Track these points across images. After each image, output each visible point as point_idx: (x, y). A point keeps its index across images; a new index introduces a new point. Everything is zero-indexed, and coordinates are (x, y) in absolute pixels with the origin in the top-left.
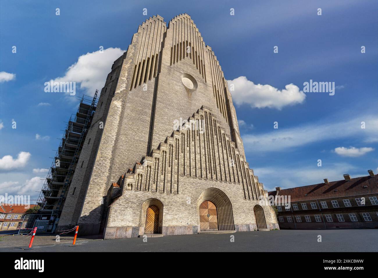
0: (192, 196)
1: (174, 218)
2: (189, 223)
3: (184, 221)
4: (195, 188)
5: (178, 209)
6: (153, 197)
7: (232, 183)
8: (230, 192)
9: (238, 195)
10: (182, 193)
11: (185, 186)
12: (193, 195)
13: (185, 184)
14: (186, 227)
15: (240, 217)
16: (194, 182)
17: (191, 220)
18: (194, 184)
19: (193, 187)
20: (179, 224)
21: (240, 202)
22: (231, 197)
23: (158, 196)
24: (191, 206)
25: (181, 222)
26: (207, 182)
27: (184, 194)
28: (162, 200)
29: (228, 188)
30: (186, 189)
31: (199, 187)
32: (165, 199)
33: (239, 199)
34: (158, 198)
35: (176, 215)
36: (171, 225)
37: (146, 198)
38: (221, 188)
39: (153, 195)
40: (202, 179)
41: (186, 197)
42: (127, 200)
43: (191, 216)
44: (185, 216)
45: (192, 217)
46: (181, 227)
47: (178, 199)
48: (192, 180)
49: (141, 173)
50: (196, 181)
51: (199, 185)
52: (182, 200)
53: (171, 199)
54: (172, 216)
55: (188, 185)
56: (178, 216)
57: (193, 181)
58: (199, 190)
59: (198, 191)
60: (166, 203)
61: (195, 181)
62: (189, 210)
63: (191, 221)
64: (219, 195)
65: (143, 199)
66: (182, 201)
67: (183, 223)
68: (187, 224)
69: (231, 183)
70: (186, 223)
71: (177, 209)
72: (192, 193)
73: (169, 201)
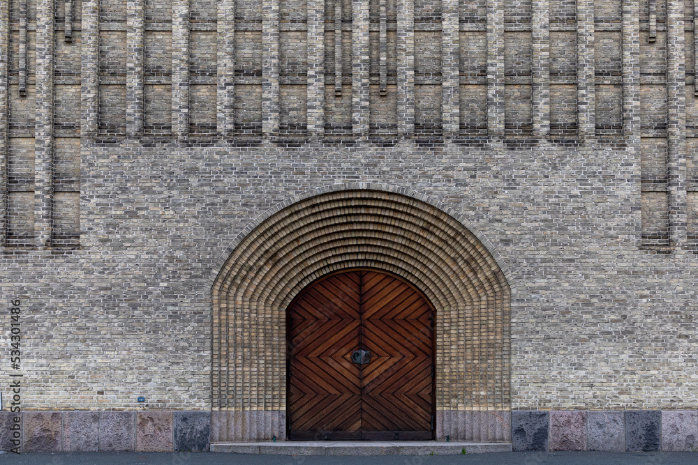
0: (179, 254)
1: (54, 373)
2: (153, 398)
3: (121, 389)
4: (199, 208)
5: (79, 329)
7: (543, 144)
8: (502, 207)
9: (585, 223)
10: (104, 241)
11: (128, 201)
12: (186, 248)
13: (124, 190)
14: (128, 415)
15: (579, 367)
16: (192, 171)
17: (167, 385)
18: (194, 181)
19: (184, 198)
20: (89, 401)
21: (599, 268)
22: (507, 242)
24: (170, 308)
25: (101, 393)
26: (306, 157)
27: (119, 247)
29: (490, 183)
30: (133, 214)
31: (238, 198)
33: (594, 246)
35: (66, 357)
36: (38, 405)
38: (422, 183)
40: (256, 144)
41: (130, 261)
43: (165, 364)
44: (123, 360)
45: (175, 367)
46: (96, 417)
47: (80, 274)
48: (178, 155)
50: (211, 162)
51: (228, 181)
52: (102, 280)
53: (33, 279)
54: (44, 361)
55: (148, 191)
56: (79, 361)
57: (189, 162)
58: (232, 216)
59: (225, 221)
61: (201, 165)
62: (156, 329)
63: (161, 388)
64: (423, 229)
66: (104, 285)
67: (110, 396)
68: (141, 400)
69: (533, 143)
70: (135, 396)
71: (73, 330)
72: (175, 239)
73: (22, 289)
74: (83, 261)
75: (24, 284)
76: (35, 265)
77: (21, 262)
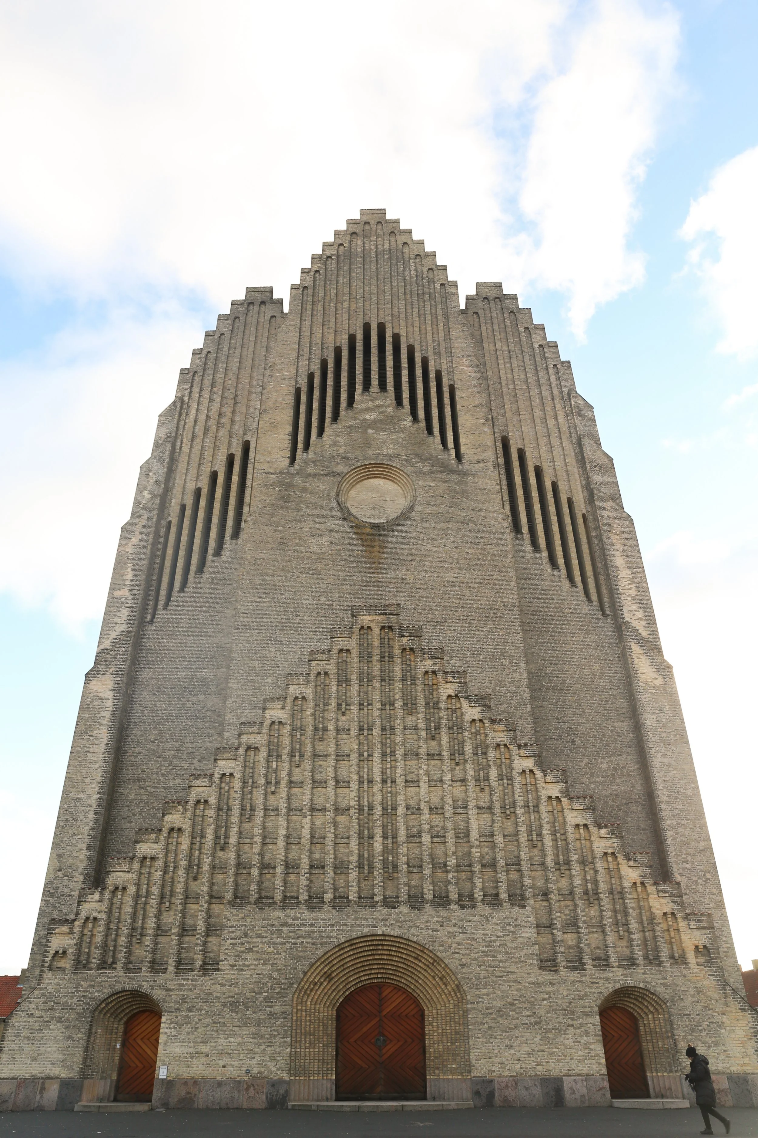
0: (275, 975)
1: (197, 1053)
2: (255, 1071)
3: (236, 1064)
4: (288, 946)
5: (214, 1023)
6: (130, 987)
7: (480, 906)
8: (459, 944)
9: (507, 953)
10: (233, 966)
11: (248, 942)
12: (279, 971)
13: (246, 935)
14: (239, 1082)
15: (510, 1047)
16: (285, 924)
17: (264, 1061)
18: (285, 930)
19: (279, 940)
20: (215, 1073)
21: (517, 981)
22: (463, 966)
23: (144, 983)
24: (268, 1009)
25: (224, 1066)
26: (348, 916)
27: (241, 970)
28: (157, 994)
29: (452, 930)
30: (250, 950)
31: (310, 940)
32: (168, 990)
33: (513, 968)
34: (145, 987)
35: (205, 1042)
36: (186, 1075)
37: (106, 991)
38: (413, 931)
39: (128, 981)
40: (321, 908)
41: (247, 979)
42: (50, 1000)
43: (263, 1047)
44: (238, 1044)
45: (269, 1049)
46: (220, 1084)
47: (218, 987)
48: (277, 915)
49: (95, 914)
50: (295, 918)
51: (305, 930)
52: (230, 991)
53: (190, 990)
54: (192, 1044)
55: (259, 936)
56: (213, 1044)
57: (283, 919)
58: (305, 951)
59: (301, 954)
60: (172, 1004)
61: (290, 920)
62: (259, 1023)
63: (260, 1064)
64: (416, 958)
65: (97, 994)
66: (231, 994)
67: (229, 1069)
68: (248, 1071)
69: (474, 906)
70: (244, 1069)
71: (211, 1023)
72: (273, 965)
73: (184, 996)
74: (219, 979)
75: (185, 993)
76: (192, 981)
77: (184, 979)
